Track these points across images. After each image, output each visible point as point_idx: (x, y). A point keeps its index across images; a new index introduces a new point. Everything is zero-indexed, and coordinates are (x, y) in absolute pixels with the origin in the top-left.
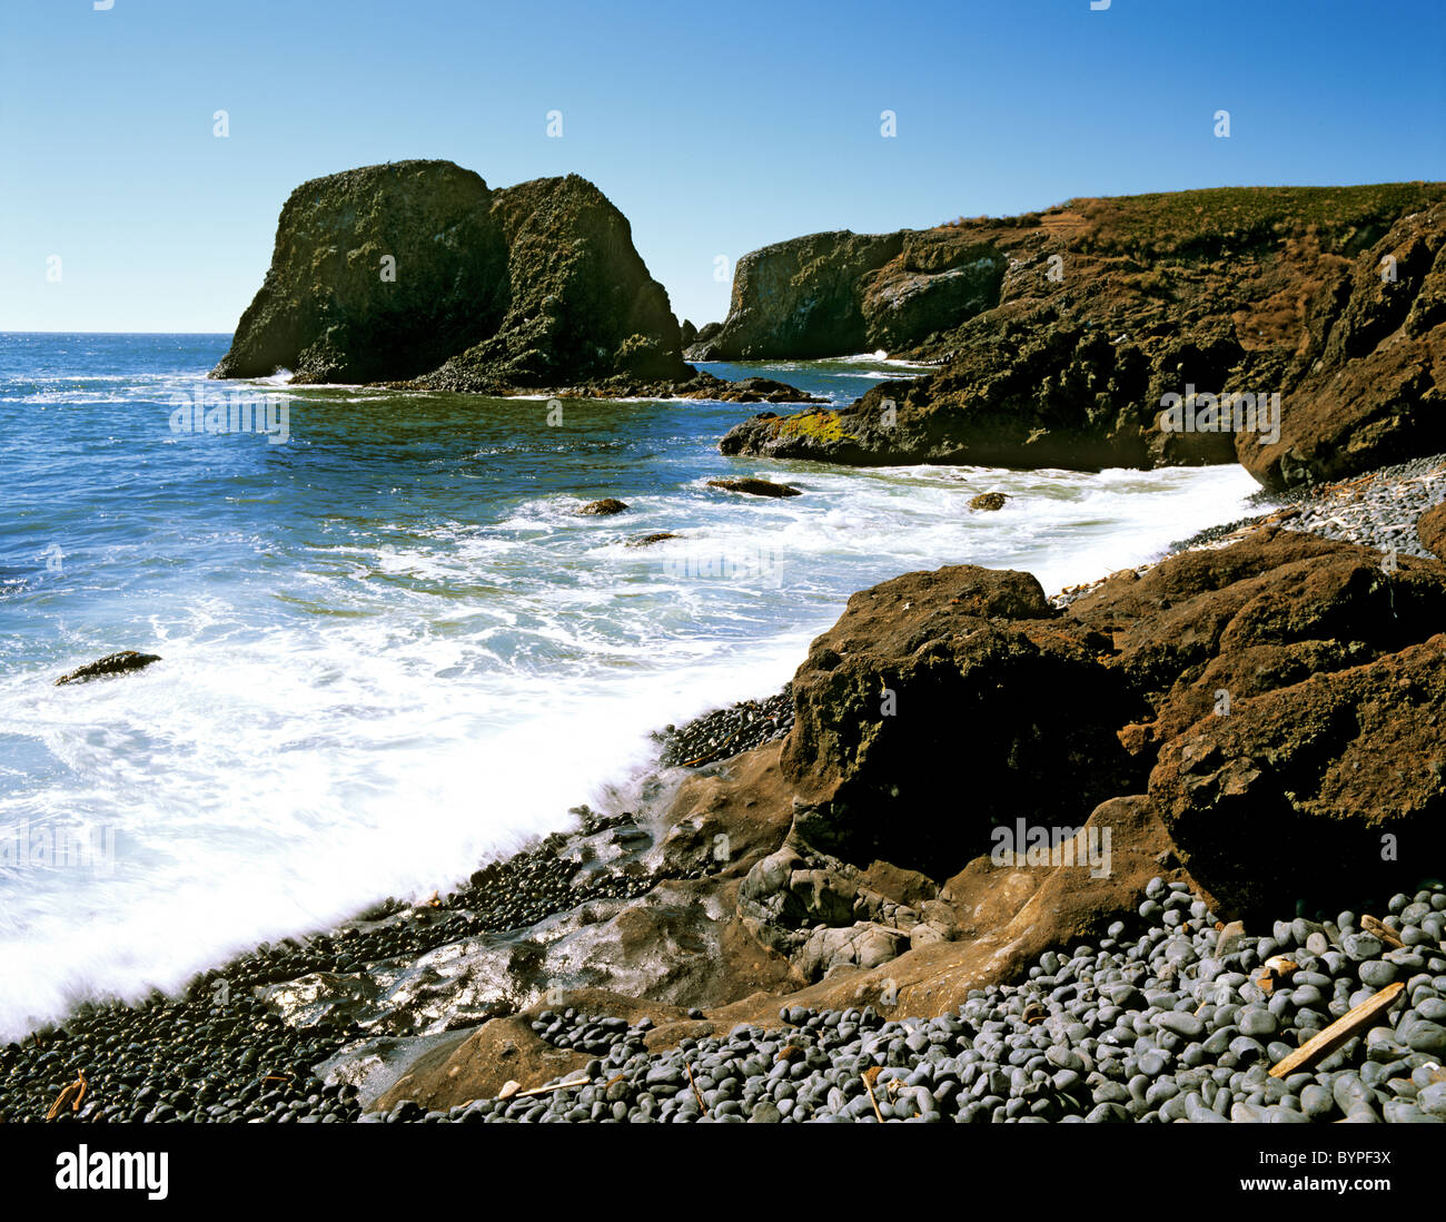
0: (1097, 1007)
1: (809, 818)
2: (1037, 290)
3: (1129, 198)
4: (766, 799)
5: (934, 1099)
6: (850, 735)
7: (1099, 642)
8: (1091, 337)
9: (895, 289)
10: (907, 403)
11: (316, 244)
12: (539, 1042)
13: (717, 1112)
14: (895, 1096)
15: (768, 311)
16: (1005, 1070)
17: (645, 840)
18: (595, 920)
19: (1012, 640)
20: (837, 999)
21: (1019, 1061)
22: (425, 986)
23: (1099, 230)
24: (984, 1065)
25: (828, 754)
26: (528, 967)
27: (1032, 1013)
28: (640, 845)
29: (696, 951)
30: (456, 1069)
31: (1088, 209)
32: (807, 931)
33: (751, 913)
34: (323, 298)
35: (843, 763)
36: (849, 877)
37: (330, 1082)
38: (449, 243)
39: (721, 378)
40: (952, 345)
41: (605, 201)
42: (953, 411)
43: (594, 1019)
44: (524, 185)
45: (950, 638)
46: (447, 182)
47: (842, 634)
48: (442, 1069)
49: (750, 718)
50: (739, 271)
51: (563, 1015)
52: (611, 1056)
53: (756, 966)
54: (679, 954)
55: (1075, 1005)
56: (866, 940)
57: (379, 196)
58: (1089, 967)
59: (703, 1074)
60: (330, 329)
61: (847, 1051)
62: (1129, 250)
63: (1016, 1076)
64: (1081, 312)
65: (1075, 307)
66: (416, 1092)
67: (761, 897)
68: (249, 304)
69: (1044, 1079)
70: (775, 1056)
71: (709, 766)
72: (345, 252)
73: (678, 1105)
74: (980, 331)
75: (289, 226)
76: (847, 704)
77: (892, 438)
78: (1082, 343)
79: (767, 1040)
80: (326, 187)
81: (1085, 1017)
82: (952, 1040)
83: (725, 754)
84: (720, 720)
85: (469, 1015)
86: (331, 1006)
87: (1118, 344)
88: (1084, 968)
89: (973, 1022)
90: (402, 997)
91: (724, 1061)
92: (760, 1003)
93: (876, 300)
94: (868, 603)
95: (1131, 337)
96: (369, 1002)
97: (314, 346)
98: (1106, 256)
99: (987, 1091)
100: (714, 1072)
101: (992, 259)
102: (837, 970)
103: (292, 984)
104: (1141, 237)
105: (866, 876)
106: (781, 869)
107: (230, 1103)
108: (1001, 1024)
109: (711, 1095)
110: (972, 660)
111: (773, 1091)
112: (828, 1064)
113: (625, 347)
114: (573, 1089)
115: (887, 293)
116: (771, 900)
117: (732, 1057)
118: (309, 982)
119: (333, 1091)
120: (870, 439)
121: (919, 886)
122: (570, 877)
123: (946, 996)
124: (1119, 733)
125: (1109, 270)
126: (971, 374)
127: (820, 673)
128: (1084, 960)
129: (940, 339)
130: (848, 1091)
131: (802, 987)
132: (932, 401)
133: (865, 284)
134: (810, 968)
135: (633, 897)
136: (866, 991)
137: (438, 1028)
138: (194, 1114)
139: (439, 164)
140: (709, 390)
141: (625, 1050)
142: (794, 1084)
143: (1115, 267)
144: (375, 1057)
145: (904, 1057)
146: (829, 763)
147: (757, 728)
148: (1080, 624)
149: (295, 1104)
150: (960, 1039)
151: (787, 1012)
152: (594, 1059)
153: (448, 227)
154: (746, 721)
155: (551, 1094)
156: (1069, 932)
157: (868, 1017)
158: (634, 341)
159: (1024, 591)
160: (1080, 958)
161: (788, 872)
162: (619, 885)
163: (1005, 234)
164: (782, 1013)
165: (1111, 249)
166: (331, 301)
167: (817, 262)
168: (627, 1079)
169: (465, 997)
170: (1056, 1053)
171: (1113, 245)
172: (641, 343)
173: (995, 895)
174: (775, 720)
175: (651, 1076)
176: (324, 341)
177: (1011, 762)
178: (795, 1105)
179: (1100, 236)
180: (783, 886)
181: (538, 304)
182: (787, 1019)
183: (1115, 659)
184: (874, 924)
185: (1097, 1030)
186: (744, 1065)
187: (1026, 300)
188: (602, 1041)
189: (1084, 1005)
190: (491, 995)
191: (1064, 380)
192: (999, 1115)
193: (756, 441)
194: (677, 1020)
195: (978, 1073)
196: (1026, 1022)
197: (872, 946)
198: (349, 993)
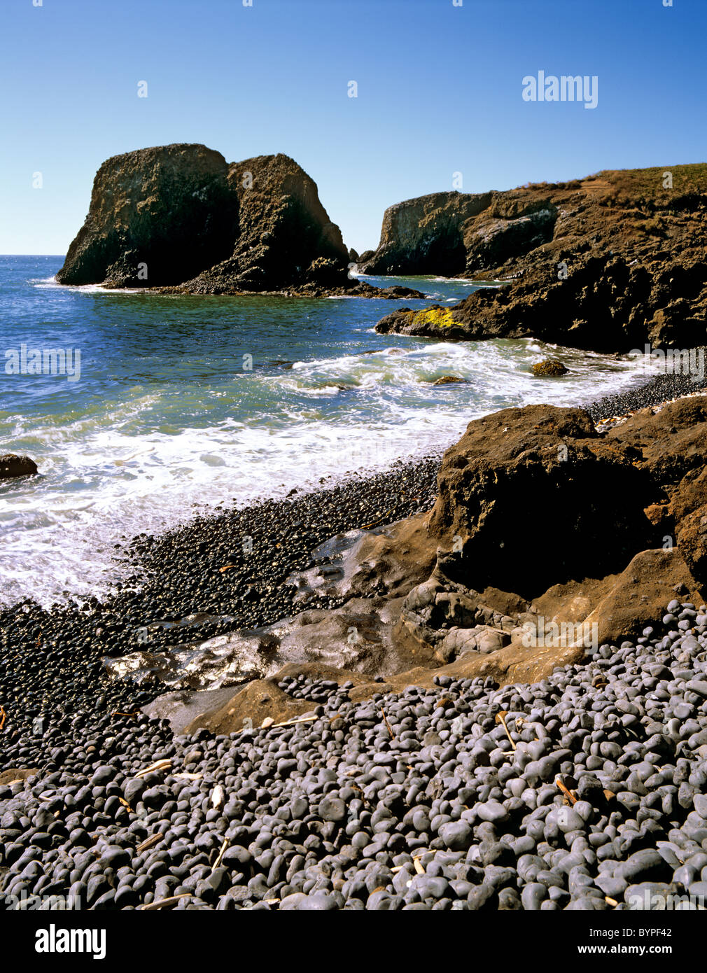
0: (641, 678)
1: (447, 561)
2: (578, 231)
3: (639, 171)
4: (415, 550)
5: (547, 731)
6: (474, 509)
7: (634, 453)
8: (614, 261)
9: (485, 230)
10: (495, 302)
11: (117, 198)
12: (284, 694)
13: (401, 737)
14: (521, 728)
15: (404, 243)
16: (590, 714)
17: (339, 574)
18: (310, 623)
19: (579, 450)
20: (468, 671)
21: (598, 708)
22: (206, 661)
23: (619, 192)
24: (576, 711)
25: (460, 521)
26: (269, 650)
27: (598, 681)
28: (336, 577)
29: (375, 642)
30: (233, 710)
31: (612, 178)
32: (446, 631)
33: (410, 619)
34: (121, 232)
35: (469, 527)
36: (472, 598)
37: (152, 717)
38: (202, 198)
39: (375, 286)
40: (522, 265)
41: (301, 171)
42: (524, 308)
43: (316, 682)
44: (250, 160)
45: (539, 448)
46: (201, 158)
47: (464, 447)
48: (223, 709)
49: (403, 499)
50: (386, 217)
51: (297, 679)
52: (329, 704)
53: (413, 651)
54: (364, 643)
55: (626, 677)
56: (483, 636)
57: (157, 166)
58: (632, 654)
59: (391, 715)
60: (126, 253)
61: (480, 703)
62: (638, 205)
63: (598, 718)
64: (605, 245)
65: (602, 242)
66: (208, 723)
67: (416, 609)
68: (75, 236)
69: (616, 719)
70: (435, 705)
71: (377, 529)
72: (136, 203)
73: (376, 733)
74: (540, 257)
75: (100, 186)
76: (473, 490)
77: (485, 326)
78: (608, 265)
79: (428, 695)
80: (124, 161)
81: (633, 684)
82: (548, 696)
83: (387, 522)
84: (383, 500)
85: (234, 679)
86: (149, 672)
87: (632, 266)
88: (628, 655)
89: (559, 686)
90: (193, 667)
91: (403, 707)
92: (419, 674)
93: (474, 236)
94: (480, 427)
95: (640, 261)
96: (172, 670)
97: (117, 263)
98: (623, 208)
99: (579, 726)
100: (398, 714)
101: (549, 210)
102: (467, 654)
103: (124, 658)
104: (646, 196)
105: (482, 597)
106: (430, 592)
107: (94, 728)
108: (578, 688)
109: (397, 728)
110: (554, 462)
111: (436, 725)
112: (468, 710)
113: (313, 265)
114: (307, 723)
115: (481, 232)
116: (423, 611)
117: (408, 705)
118: (133, 657)
119: (155, 722)
120: (471, 326)
121: (516, 604)
122: (293, 595)
123: (539, 671)
124: (645, 510)
125: (625, 218)
126: (536, 284)
127: (455, 470)
128: (627, 650)
129: (514, 262)
130: (485, 726)
131: (442, 665)
132: (511, 302)
133: (467, 226)
134: (448, 653)
135: (333, 609)
136: (488, 667)
137: (216, 686)
138: (72, 734)
139: (195, 146)
140: (367, 293)
141: (337, 701)
142: (449, 721)
143: (629, 215)
144: (180, 703)
145: (521, 705)
146: (460, 526)
147: (407, 506)
148: (620, 442)
149: (134, 729)
150: (553, 696)
151: (438, 679)
152: (319, 705)
153: (201, 187)
154: (400, 501)
155: (294, 726)
156: (618, 632)
157: (489, 683)
158: (319, 261)
159: (581, 421)
160: (625, 649)
161: (434, 594)
162: (323, 601)
163: (558, 194)
164: (435, 679)
165: (626, 204)
166: (127, 234)
167: (436, 211)
168: (343, 717)
169: (232, 667)
170: (621, 704)
171: (628, 201)
172: (324, 263)
173: (565, 610)
174: (418, 501)
175: (357, 716)
176: (123, 260)
177: (576, 527)
178: (450, 734)
179: (620, 195)
180: (431, 602)
181: (258, 237)
182: (438, 683)
183: (644, 464)
184: (488, 627)
185: (643, 691)
186: (416, 709)
187: (570, 237)
188: (323, 694)
189: (632, 676)
190: (247, 667)
191: (596, 289)
192: (587, 740)
193: (398, 326)
194: (367, 683)
195: (572, 715)
196: (595, 686)
197: (486, 640)
198: (159, 665)
